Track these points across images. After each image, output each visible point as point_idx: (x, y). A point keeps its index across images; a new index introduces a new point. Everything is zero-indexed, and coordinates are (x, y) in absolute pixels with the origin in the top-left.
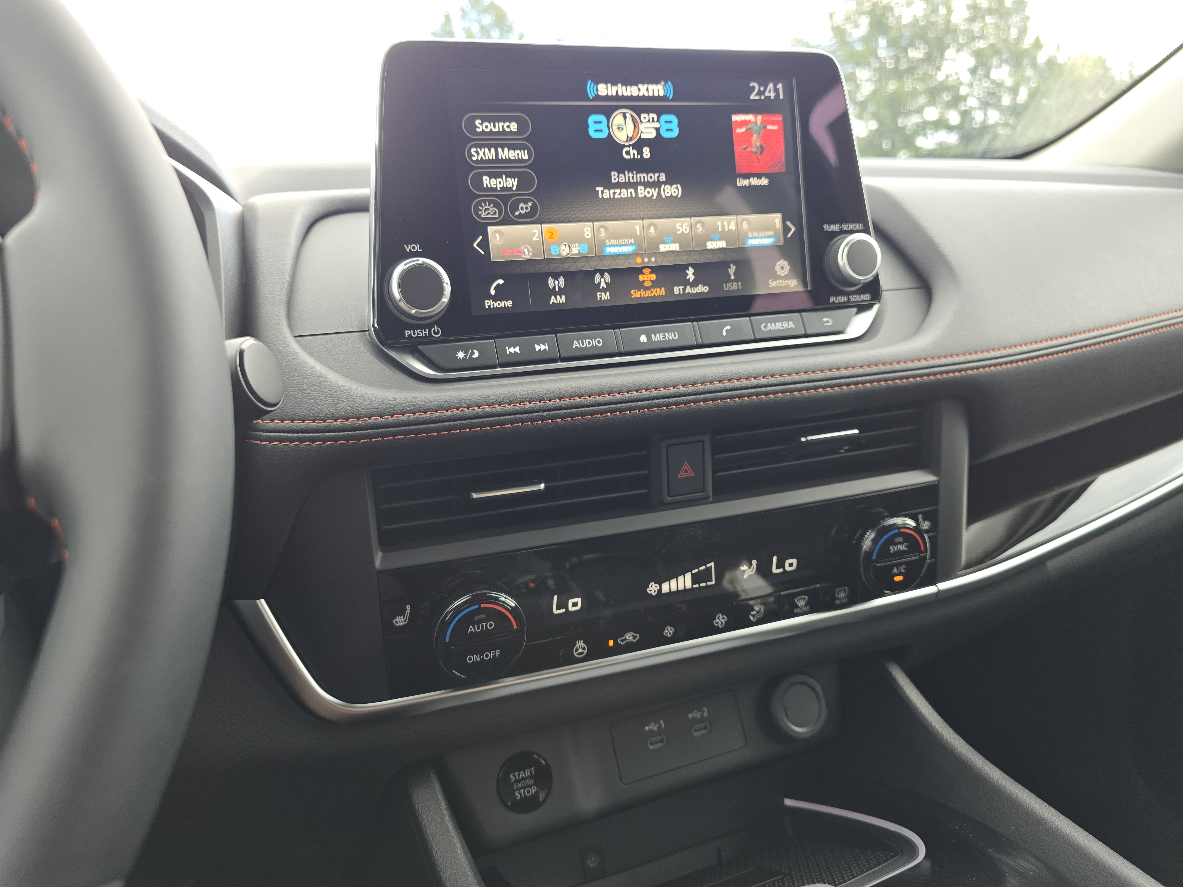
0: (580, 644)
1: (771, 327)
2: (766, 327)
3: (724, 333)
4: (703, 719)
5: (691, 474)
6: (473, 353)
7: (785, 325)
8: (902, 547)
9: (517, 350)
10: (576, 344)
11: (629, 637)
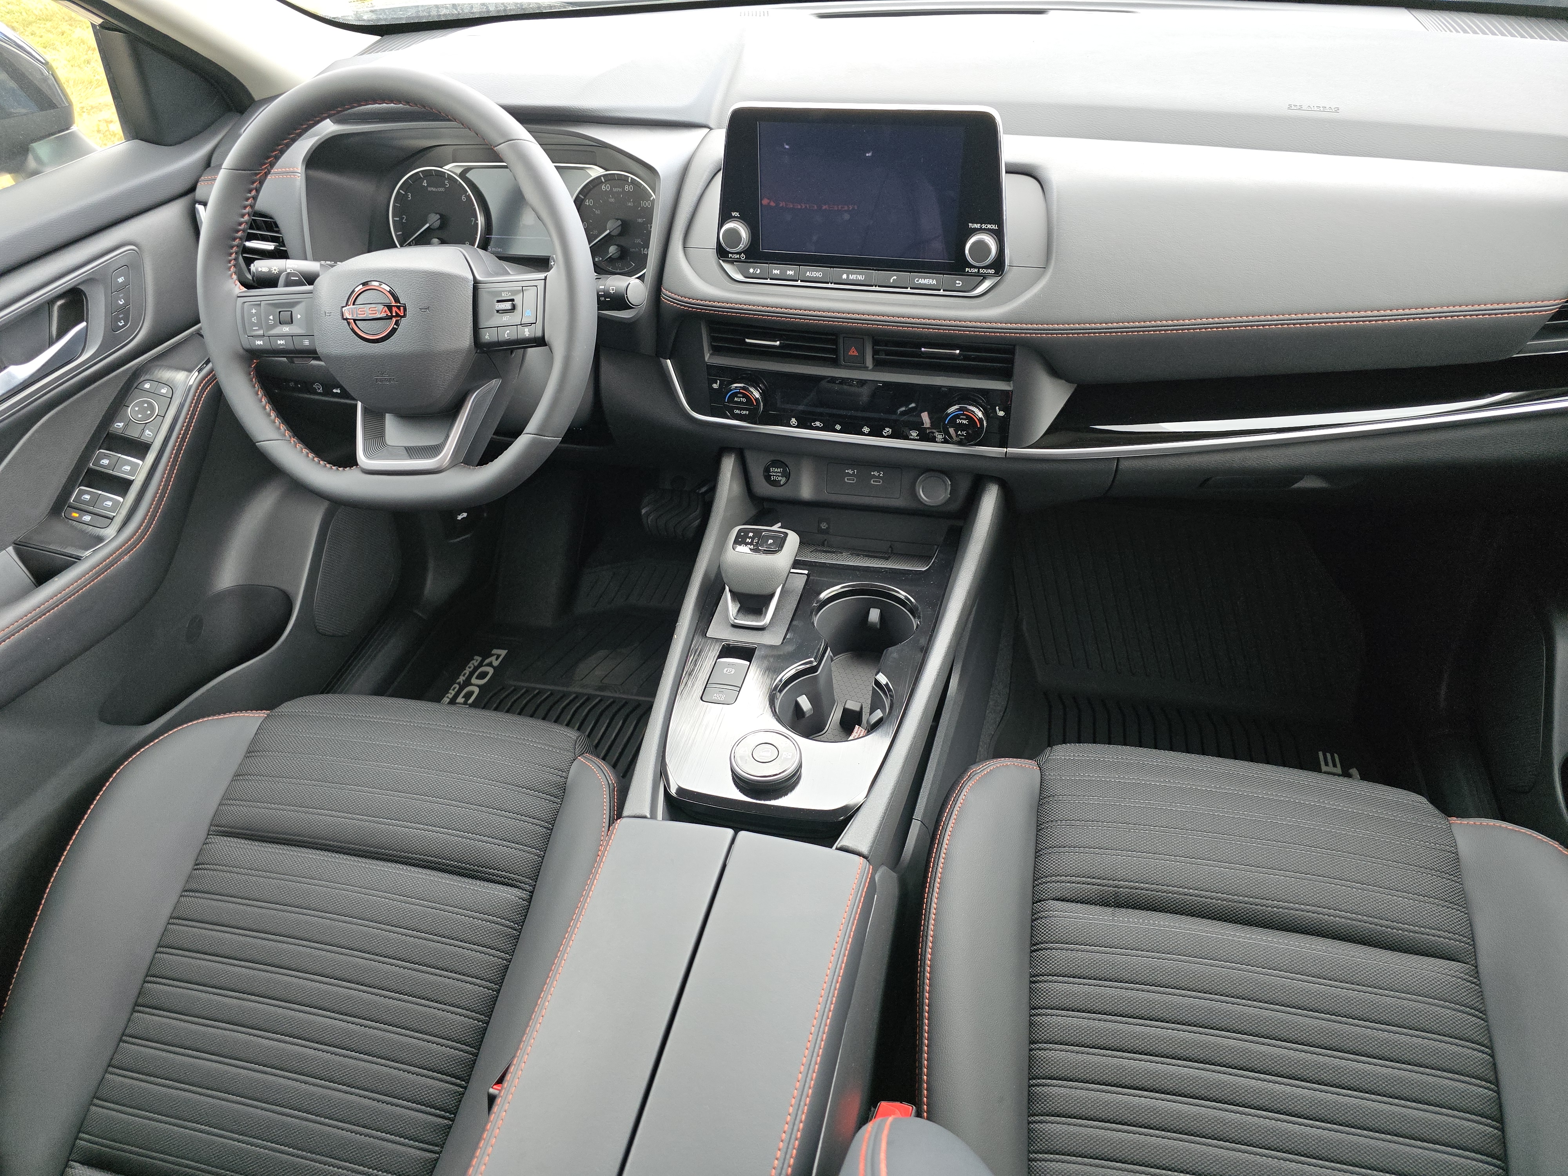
0: (793, 420)
1: (922, 281)
2: (917, 281)
3: (892, 281)
4: (879, 477)
5: (856, 353)
6: (757, 271)
7: (931, 281)
8: (965, 422)
9: (778, 272)
10: (808, 274)
11: (818, 424)
